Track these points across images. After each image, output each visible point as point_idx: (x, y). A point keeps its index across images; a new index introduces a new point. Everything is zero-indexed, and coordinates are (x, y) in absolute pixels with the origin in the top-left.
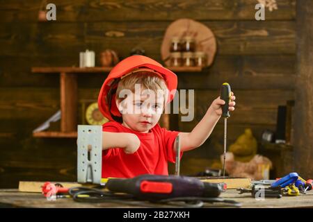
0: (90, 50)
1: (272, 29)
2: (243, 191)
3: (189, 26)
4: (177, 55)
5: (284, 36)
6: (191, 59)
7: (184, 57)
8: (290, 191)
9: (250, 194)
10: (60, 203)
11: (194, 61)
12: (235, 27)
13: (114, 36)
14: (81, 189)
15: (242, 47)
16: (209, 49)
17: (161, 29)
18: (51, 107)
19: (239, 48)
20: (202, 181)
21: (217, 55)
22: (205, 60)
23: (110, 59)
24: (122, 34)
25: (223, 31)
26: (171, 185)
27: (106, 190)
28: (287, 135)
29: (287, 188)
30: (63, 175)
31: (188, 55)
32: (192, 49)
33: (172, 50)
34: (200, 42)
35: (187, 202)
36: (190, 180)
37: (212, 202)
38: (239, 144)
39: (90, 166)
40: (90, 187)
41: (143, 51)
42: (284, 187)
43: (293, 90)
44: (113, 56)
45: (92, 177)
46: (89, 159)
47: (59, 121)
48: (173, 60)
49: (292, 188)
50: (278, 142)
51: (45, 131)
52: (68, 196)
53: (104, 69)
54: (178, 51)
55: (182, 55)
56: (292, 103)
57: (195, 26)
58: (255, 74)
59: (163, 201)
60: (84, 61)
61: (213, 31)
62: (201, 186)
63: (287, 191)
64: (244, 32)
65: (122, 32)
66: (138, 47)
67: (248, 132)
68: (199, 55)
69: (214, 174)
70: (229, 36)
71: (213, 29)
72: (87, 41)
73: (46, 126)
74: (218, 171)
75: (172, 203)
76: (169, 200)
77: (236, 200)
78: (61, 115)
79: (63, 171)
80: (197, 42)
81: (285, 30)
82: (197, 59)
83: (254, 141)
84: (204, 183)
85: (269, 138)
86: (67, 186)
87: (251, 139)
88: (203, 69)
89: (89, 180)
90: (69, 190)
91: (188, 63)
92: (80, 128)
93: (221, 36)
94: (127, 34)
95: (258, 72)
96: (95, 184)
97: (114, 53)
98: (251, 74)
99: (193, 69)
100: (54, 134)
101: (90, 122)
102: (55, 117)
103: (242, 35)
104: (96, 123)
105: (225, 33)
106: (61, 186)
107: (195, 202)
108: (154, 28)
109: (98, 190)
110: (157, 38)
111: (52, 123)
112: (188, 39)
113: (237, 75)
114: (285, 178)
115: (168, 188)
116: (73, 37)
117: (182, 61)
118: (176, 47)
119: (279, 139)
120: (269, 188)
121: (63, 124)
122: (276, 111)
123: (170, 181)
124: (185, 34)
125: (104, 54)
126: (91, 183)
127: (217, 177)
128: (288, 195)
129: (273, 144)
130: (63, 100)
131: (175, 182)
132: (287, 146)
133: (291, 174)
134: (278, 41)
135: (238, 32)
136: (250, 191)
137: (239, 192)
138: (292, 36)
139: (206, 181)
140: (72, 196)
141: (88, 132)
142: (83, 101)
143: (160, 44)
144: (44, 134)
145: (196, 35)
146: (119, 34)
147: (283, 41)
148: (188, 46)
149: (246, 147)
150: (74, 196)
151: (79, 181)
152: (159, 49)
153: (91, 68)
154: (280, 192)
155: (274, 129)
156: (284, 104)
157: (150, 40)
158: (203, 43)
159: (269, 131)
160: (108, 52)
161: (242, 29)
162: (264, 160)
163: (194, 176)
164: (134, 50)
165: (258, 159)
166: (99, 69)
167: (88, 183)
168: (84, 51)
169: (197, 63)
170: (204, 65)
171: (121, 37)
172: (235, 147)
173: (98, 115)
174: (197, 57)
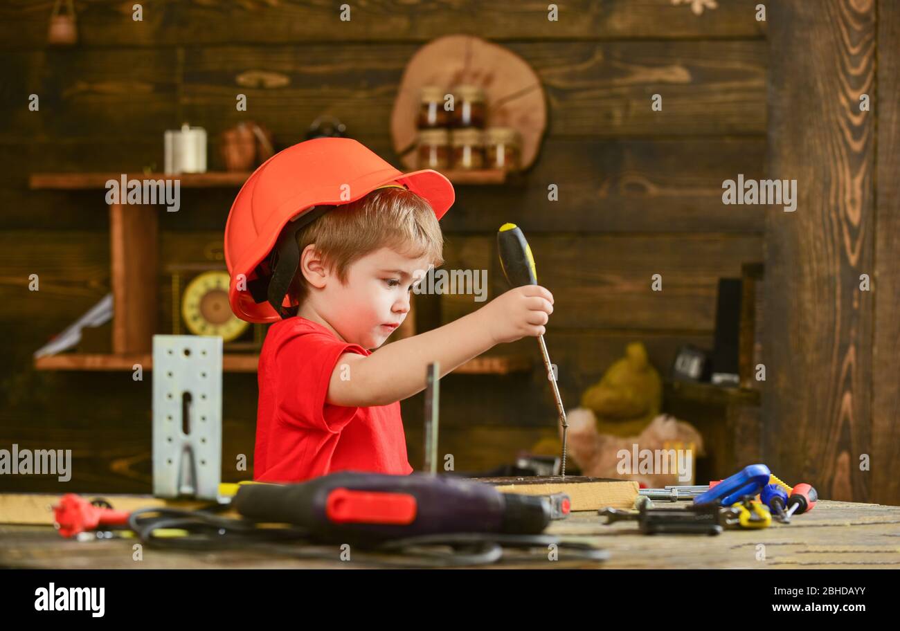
0: (193, 125)
1: (703, 64)
2: (614, 517)
3: (469, 57)
4: (436, 138)
5: (735, 84)
6: (475, 150)
7: (457, 143)
8: (745, 516)
9: (634, 525)
10: (105, 552)
11: (484, 155)
12: (599, 57)
13: (261, 86)
14: (163, 514)
15: (618, 113)
16: (524, 120)
17: (392, 66)
18: (85, 284)
19: (609, 116)
20: (499, 490)
21: (546, 136)
22: (514, 153)
23: (249, 149)
24: (283, 81)
25: (567, 69)
26: (410, 501)
27: (234, 516)
28: (743, 359)
29: (738, 507)
30: (118, 475)
31: (467, 139)
32: (479, 121)
33: (422, 125)
34: (502, 101)
35: (457, 547)
36: (464, 486)
37: (526, 547)
38: (610, 386)
39: (188, 449)
40: (189, 508)
41: (342, 127)
42: (729, 504)
43: (760, 233)
44: (256, 141)
45: (193, 480)
46: (186, 429)
47: (108, 325)
48: (424, 153)
49: (751, 508)
50: (718, 378)
51: (70, 351)
52: (126, 534)
53: (232, 177)
54: (438, 126)
55: (450, 139)
56: (756, 270)
57: (487, 56)
58: (653, 190)
59: (391, 544)
60: (177, 157)
61: (536, 69)
62: (497, 504)
63: (737, 515)
64: (623, 73)
65: (282, 73)
66: (327, 117)
67: (636, 351)
68: (499, 136)
69: (541, 470)
70: (579, 84)
71: (536, 65)
72: (185, 100)
73: (71, 337)
74: (551, 462)
75: (417, 550)
76: (404, 542)
77: (593, 541)
78: (113, 308)
79: (120, 466)
80: (493, 101)
81: (738, 65)
82: (494, 148)
83: (654, 378)
84: (505, 495)
85: (693, 367)
86: (124, 506)
87: (643, 371)
88: (510, 176)
89: (187, 490)
90: (129, 515)
91: (467, 159)
92: (162, 343)
93: (557, 83)
94: (297, 80)
95: (662, 184)
96: (204, 500)
97: (259, 132)
98: (642, 189)
99: (481, 176)
100: (94, 362)
101: (195, 326)
102: (97, 315)
103: (617, 81)
104: (210, 329)
105: (571, 77)
106: (109, 507)
107: (480, 548)
108: (371, 61)
109: (211, 517)
110: (381, 89)
111: (86, 331)
112: (469, 92)
113: (603, 193)
114: (733, 481)
115: (404, 509)
116: (146, 88)
117: (450, 155)
118: (432, 117)
119: (721, 371)
120: (689, 509)
121: (119, 333)
122: (714, 293)
123: (411, 490)
124: (458, 80)
125: (231, 136)
126: (191, 498)
127: (546, 479)
128: (739, 527)
129: (704, 386)
130: (118, 266)
131: (422, 493)
132: (744, 390)
133: (750, 468)
134: (720, 98)
135: (607, 72)
136: (634, 517)
137: (604, 519)
138: (756, 83)
139: (512, 488)
140: (137, 535)
141: (183, 357)
142: (175, 269)
143: (390, 107)
144: (65, 363)
145: (488, 80)
146: (275, 80)
147: (732, 97)
148: (467, 113)
149: (629, 394)
150: (145, 534)
151: (157, 491)
152: (386, 121)
153: (196, 174)
154: (719, 520)
155: (708, 343)
156: (734, 272)
157: (362, 95)
158: (510, 105)
159: (693, 350)
160: (244, 131)
161: (618, 65)
162: (680, 430)
163: (480, 476)
164: (315, 125)
165: (663, 426)
166: (220, 178)
167: (182, 498)
168: (177, 128)
169: (494, 160)
170: (511, 166)
171: (279, 89)
172: (599, 394)
173: (217, 307)
174: (493, 142)
